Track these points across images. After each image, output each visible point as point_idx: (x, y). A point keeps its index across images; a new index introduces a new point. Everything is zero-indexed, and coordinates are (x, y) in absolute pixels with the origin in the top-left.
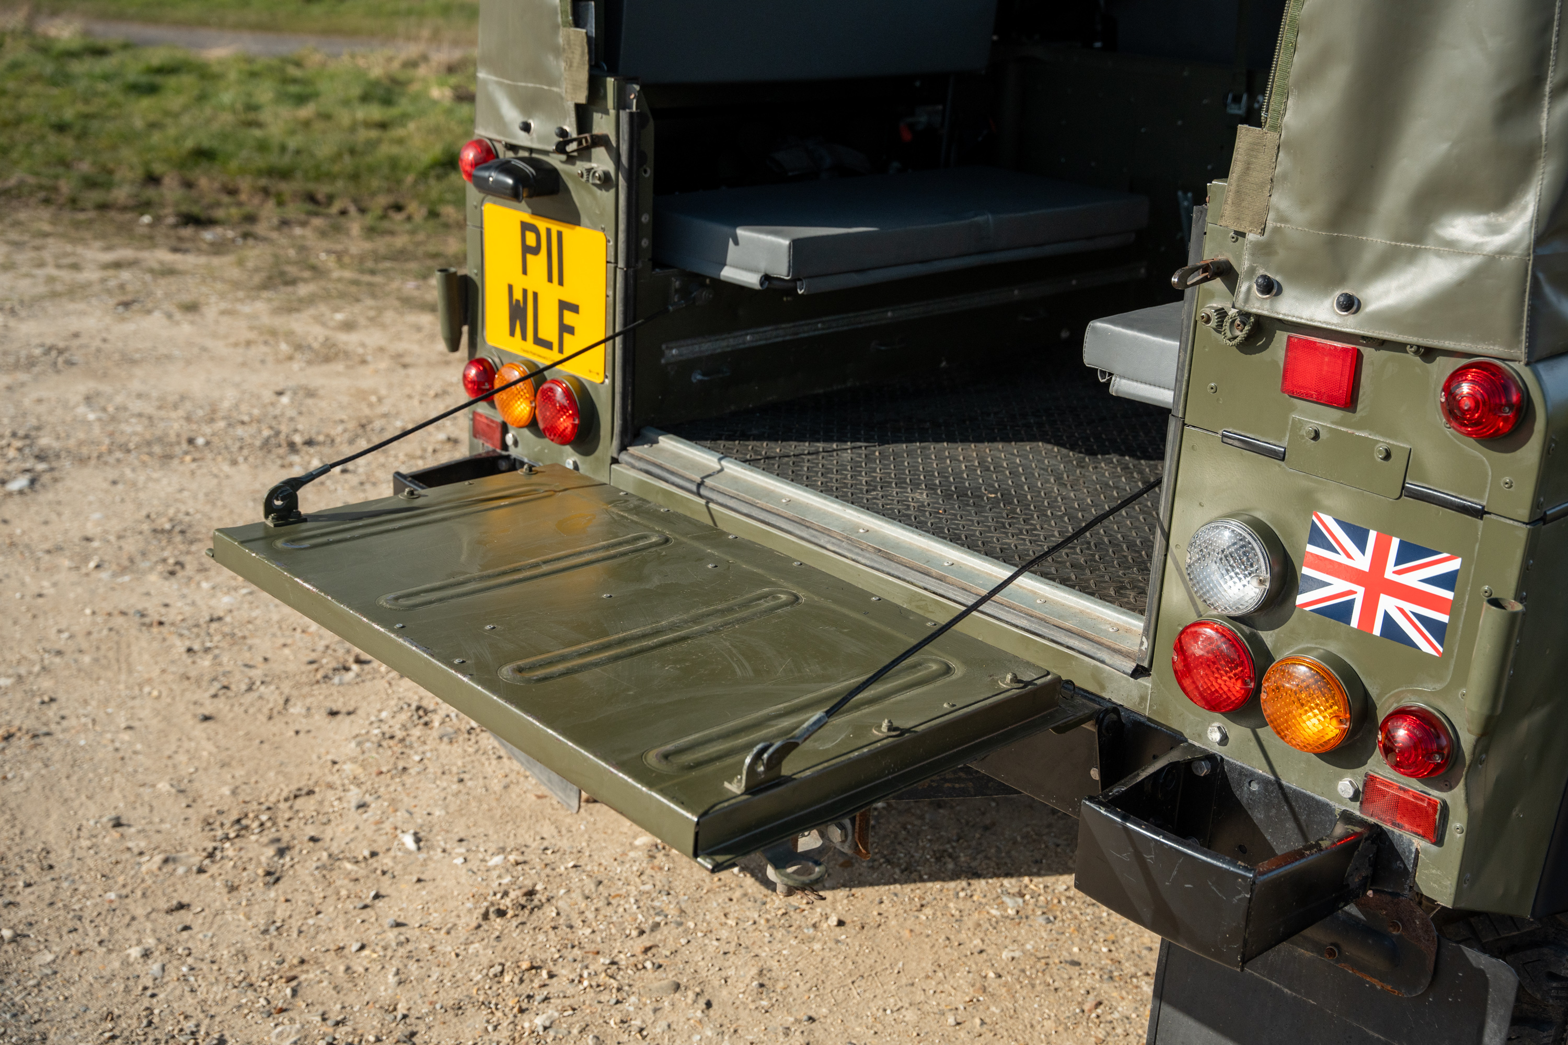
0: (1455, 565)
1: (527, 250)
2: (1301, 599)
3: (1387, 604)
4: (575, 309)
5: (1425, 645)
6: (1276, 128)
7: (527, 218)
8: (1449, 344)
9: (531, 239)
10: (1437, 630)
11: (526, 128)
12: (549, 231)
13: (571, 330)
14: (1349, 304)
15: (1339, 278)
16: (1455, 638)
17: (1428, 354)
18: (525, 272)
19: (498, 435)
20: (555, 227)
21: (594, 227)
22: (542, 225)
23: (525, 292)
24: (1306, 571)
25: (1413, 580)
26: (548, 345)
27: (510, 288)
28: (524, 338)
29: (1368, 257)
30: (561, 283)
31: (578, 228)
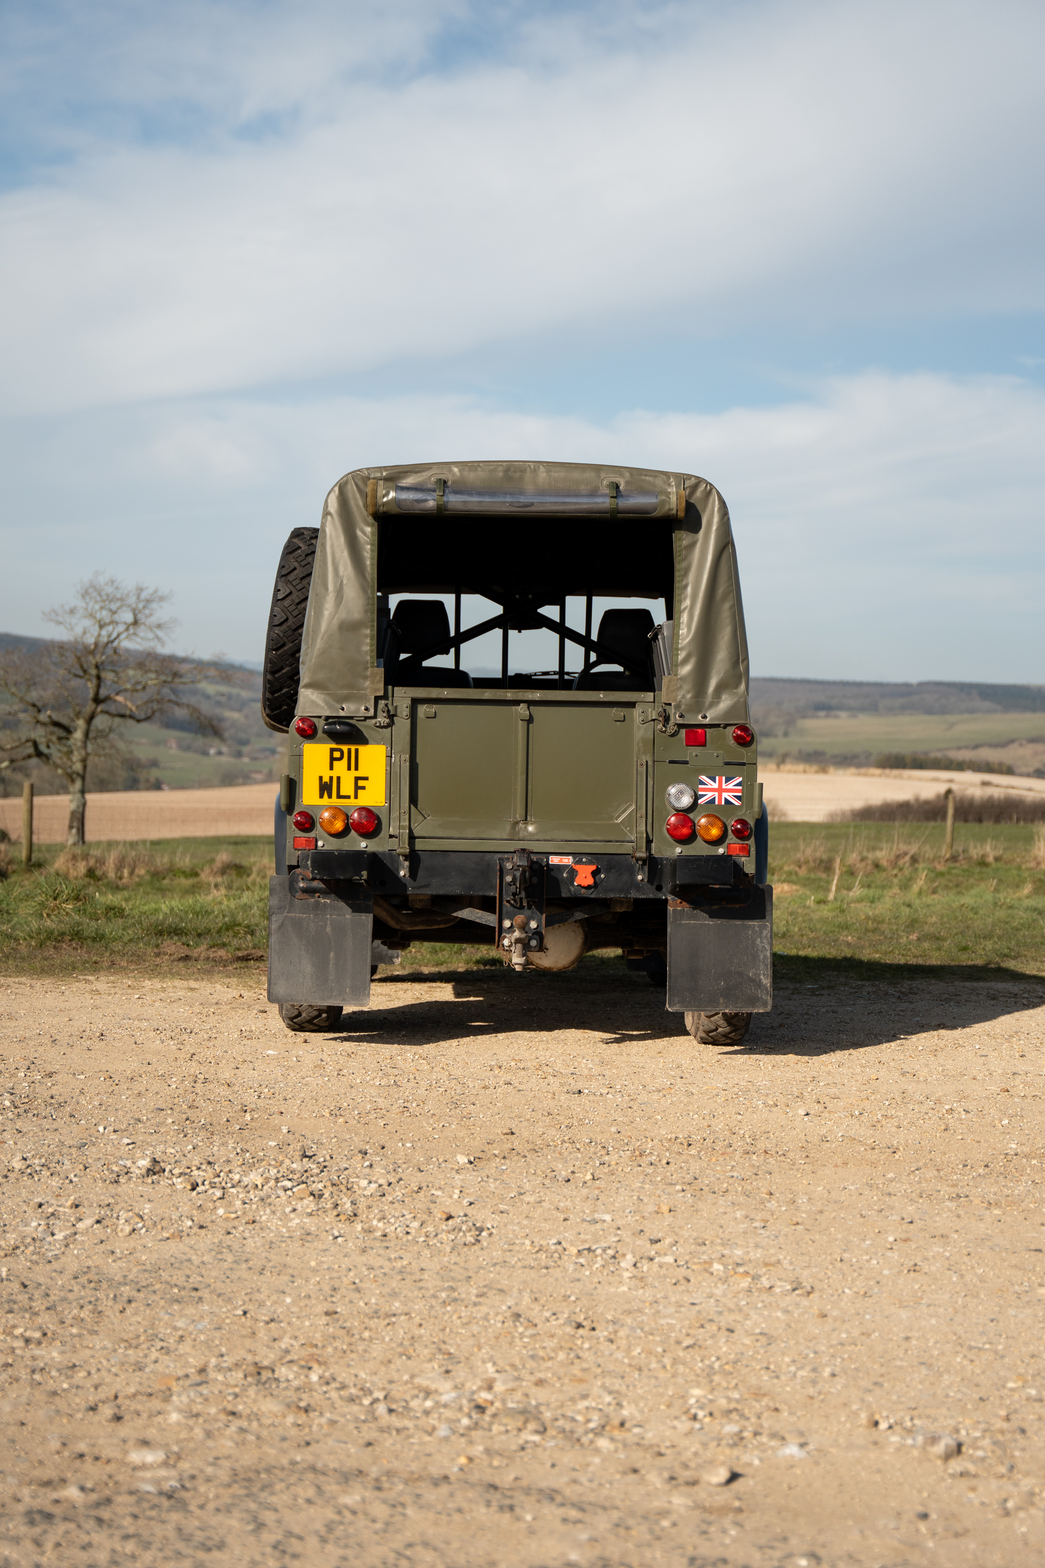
0: (741, 779)
1: (332, 759)
2: (700, 801)
3: (725, 795)
4: (366, 779)
5: (736, 803)
6: (676, 675)
7: (334, 746)
8: (732, 722)
9: (337, 754)
10: (738, 798)
11: (343, 709)
12: (349, 751)
13: (363, 788)
14: (705, 717)
15: (699, 712)
16: (744, 799)
17: (726, 726)
18: (331, 768)
19: (314, 843)
20: (353, 748)
21: (378, 743)
22: (345, 748)
23: (331, 778)
24: (700, 793)
25: (730, 786)
26: (348, 797)
27: (321, 778)
28: (330, 796)
29: (707, 704)
30: (356, 769)
31: (368, 746)
